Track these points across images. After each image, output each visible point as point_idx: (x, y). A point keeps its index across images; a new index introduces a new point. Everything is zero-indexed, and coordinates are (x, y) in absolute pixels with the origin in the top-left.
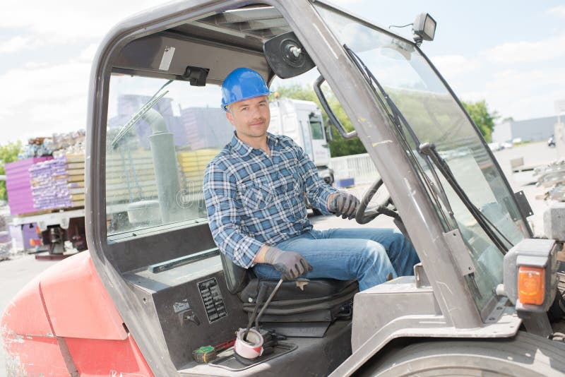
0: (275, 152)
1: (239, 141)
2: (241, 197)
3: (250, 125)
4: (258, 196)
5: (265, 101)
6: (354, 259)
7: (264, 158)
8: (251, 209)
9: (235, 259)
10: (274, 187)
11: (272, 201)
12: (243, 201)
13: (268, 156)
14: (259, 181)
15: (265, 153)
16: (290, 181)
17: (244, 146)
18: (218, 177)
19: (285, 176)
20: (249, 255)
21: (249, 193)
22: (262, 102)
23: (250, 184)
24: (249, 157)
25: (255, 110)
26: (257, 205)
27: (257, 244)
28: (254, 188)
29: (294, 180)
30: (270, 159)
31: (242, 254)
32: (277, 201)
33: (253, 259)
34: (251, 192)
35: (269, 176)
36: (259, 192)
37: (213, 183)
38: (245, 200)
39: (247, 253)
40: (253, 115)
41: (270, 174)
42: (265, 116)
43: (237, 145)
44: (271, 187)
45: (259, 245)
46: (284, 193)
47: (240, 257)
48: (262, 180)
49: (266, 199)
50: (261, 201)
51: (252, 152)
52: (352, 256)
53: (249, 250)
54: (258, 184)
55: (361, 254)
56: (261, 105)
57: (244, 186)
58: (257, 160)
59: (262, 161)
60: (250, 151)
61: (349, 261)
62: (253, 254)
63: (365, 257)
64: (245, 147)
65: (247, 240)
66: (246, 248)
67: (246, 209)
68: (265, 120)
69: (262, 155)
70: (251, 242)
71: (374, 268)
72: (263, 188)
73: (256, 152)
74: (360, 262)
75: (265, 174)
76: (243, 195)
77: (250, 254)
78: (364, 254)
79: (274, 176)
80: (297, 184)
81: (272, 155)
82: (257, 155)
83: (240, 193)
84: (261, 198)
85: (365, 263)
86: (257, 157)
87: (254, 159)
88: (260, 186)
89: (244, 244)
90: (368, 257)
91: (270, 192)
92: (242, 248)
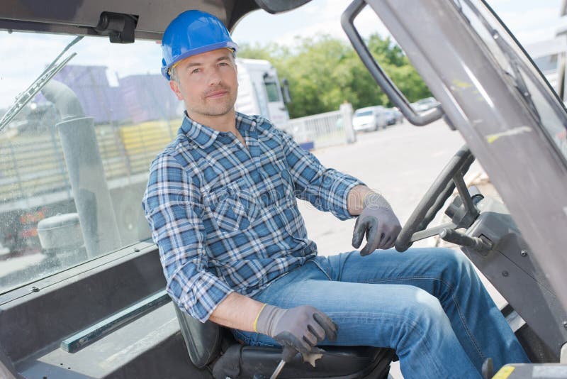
0: (252, 139)
1: (195, 123)
2: (211, 215)
3: (205, 97)
4: (237, 211)
5: (227, 58)
6: (391, 328)
7: (236, 149)
8: (229, 231)
9: (183, 305)
10: (258, 193)
11: (259, 216)
12: (213, 221)
13: (241, 145)
14: (236, 186)
15: (237, 141)
16: (278, 183)
17: (204, 129)
18: (174, 175)
19: (270, 176)
20: (204, 304)
21: (222, 207)
22: (222, 59)
23: (223, 192)
24: (213, 147)
25: (212, 71)
26: (237, 226)
27: (221, 287)
28: (231, 197)
29: (284, 181)
30: (245, 150)
31: (194, 302)
32: (267, 215)
33: (211, 312)
34: (226, 205)
35: (248, 176)
36: (239, 204)
37: (166, 184)
38: (217, 218)
39: (202, 301)
40: (210, 79)
41: (250, 173)
42: (228, 82)
43: (192, 130)
44: (254, 192)
45: (225, 290)
46: (274, 203)
47: (191, 304)
48: (240, 184)
49: (250, 213)
50: (243, 217)
51: (217, 139)
52: (387, 321)
53: (206, 296)
54: (235, 190)
55: (402, 319)
56: (223, 64)
57: (213, 197)
58: (225, 150)
59: (234, 153)
60: (214, 137)
61: (383, 330)
62: (212, 303)
63: (409, 322)
64: (206, 131)
65: (206, 278)
66: (203, 291)
67: (219, 233)
68: (230, 88)
69: (233, 145)
70: (212, 281)
71: (425, 342)
72: (243, 196)
73: (224, 138)
74: (401, 330)
75: (242, 172)
76: (213, 211)
77: (207, 302)
78: (406, 318)
79: (256, 176)
80: (289, 187)
81: (247, 143)
82: (224, 144)
83: (209, 209)
84: (242, 212)
85: (410, 334)
86: (225, 147)
87: (221, 150)
88: (238, 194)
89: (199, 285)
90: (414, 323)
91: (254, 201)
92: (195, 290)
